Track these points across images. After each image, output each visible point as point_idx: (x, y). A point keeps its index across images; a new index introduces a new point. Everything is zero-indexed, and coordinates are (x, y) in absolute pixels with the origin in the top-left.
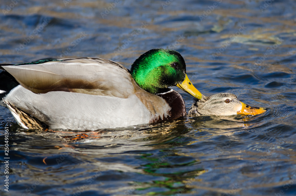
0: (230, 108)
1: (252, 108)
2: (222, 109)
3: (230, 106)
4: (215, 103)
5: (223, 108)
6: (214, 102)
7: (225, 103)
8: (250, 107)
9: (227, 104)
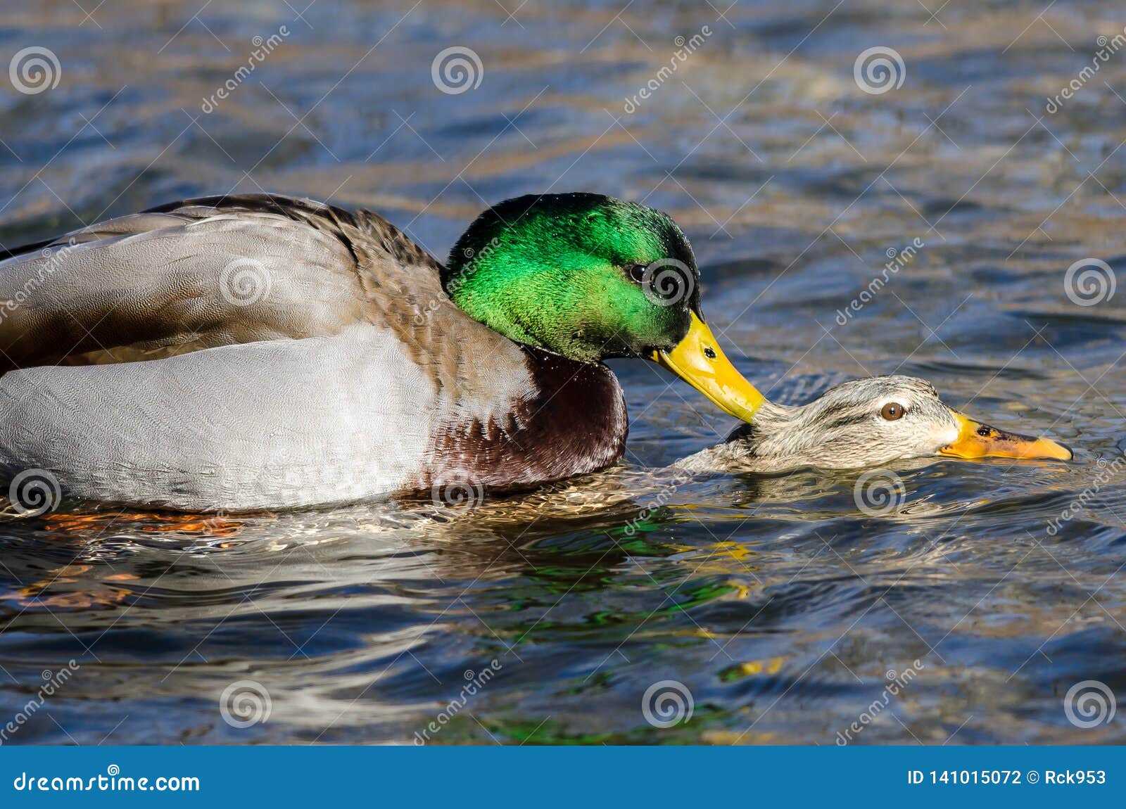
0: (905, 442)
1: (1004, 438)
2: (868, 446)
3: (903, 434)
4: (840, 423)
5: (874, 443)
6: (833, 420)
7: (881, 422)
8: (994, 434)
9: (892, 424)
